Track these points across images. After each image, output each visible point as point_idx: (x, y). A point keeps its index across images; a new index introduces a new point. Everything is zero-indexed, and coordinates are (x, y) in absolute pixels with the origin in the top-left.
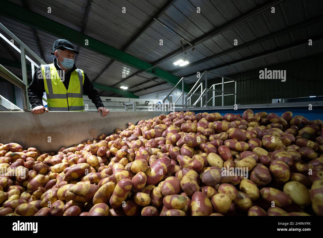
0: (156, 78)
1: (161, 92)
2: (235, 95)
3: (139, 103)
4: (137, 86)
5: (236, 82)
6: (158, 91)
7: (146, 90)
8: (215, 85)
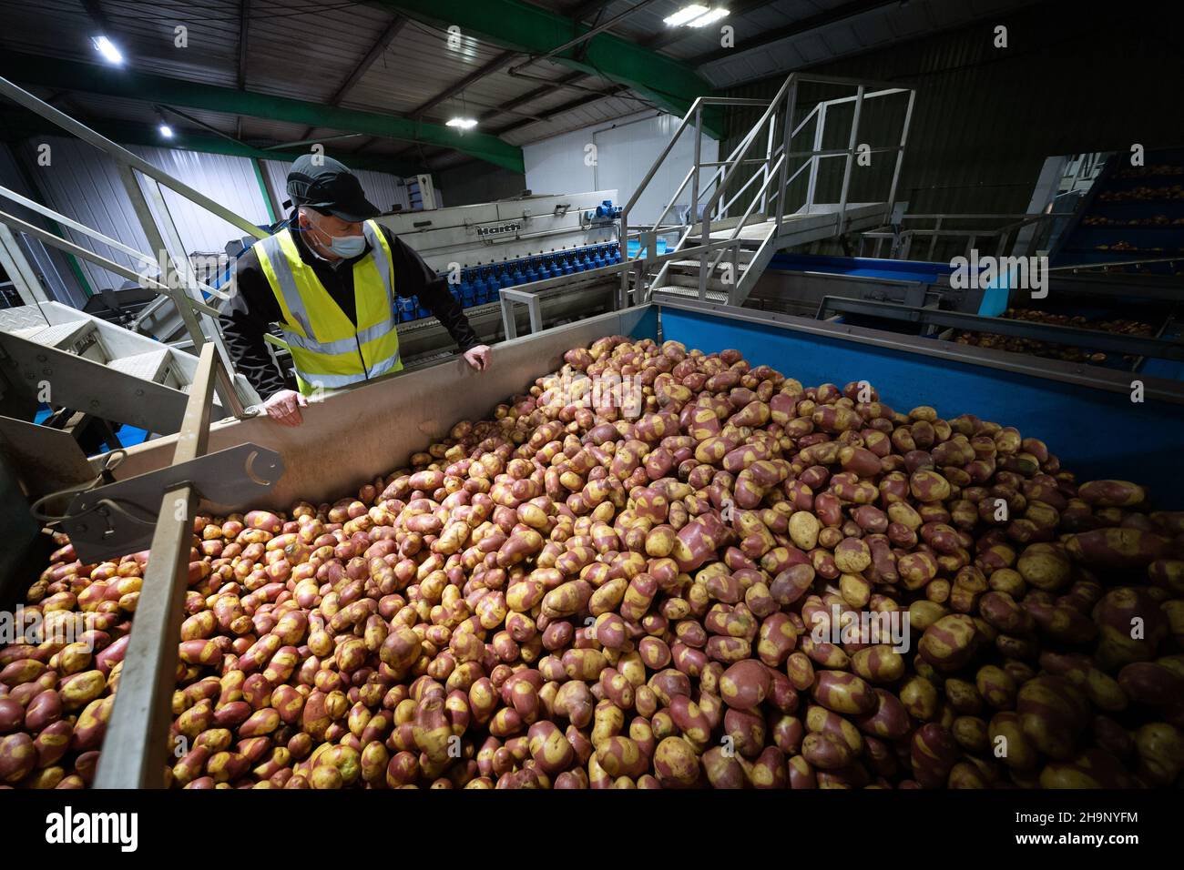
0: (578, 75)
1: (609, 124)
2: (901, 154)
3: (531, 220)
4: (513, 107)
5: (913, 94)
6: (597, 122)
7: (550, 121)
8: (828, 107)
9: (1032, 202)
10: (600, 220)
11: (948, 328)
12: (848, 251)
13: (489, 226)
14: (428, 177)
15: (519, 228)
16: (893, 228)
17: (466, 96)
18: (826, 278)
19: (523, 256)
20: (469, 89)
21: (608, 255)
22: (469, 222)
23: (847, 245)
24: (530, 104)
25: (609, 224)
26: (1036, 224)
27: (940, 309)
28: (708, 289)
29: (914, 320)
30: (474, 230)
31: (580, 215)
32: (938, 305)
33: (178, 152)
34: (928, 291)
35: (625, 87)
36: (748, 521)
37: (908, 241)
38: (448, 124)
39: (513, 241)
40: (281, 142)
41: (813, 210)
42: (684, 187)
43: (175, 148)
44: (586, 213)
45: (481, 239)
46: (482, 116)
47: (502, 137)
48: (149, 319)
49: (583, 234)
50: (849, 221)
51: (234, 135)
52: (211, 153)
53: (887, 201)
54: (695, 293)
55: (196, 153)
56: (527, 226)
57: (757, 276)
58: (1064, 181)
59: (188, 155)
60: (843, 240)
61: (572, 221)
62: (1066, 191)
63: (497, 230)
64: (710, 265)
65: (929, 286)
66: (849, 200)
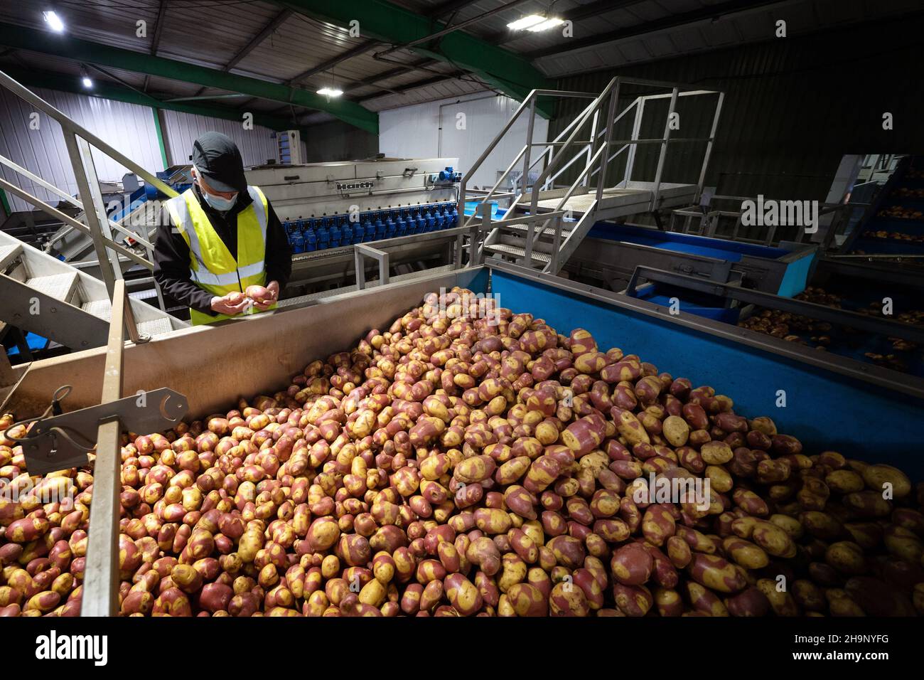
0: (429, 61)
1: (455, 100)
2: (710, 145)
3: (383, 179)
4: (374, 82)
5: (722, 96)
6: (444, 98)
7: (404, 94)
8: (646, 101)
9: (830, 193)
10: (442, 183)
11: (749, 304)
12: (660, 225)
13: (347, 183)
14: (297, 133)
15: (372, 185)
16: (701, 209)
17: (336, 70)
18: (640, 249)
19: (374, 209)
20: (338, 65)
21: (447, 212)
22: (330, 179)
23: (660, 220)
24: (389, 80)
25: (450, 186)
26: (834, 212)
27: (742, 286)
28: (533, 250)
29: (719, 294)
30: (335, 186)
31: (425, 177)
32: (741, 282)
33: (94, 99)
34: (732, 268)
35: (468, 72)
36: (627, 418)
37: (715, 220)
38: (318, 92)
39: (365, 196)
40: (178, 96)
41: (629, 186)
42: (516, 163)
43: (92, 96)
44: (431, 176)
45: (340, 193)
46: (346, 87)
47: (363, 104)
48: (60, 242)
49: (426, 194)
50: (662, 200)
51: (141, 88)
52: (121, 101)
53: (697, 183)
54: (521, 253)
55: (108, 101)
56: (379, 184)
57: (578, 242)
58: (862, 172)
59: (102, 101)
60: (656, 215)
61: (418, 182)
62: (864, 181)
63: (353, 186)
64: (537, 229)
65: (733, 265)
66: (662, 180)
